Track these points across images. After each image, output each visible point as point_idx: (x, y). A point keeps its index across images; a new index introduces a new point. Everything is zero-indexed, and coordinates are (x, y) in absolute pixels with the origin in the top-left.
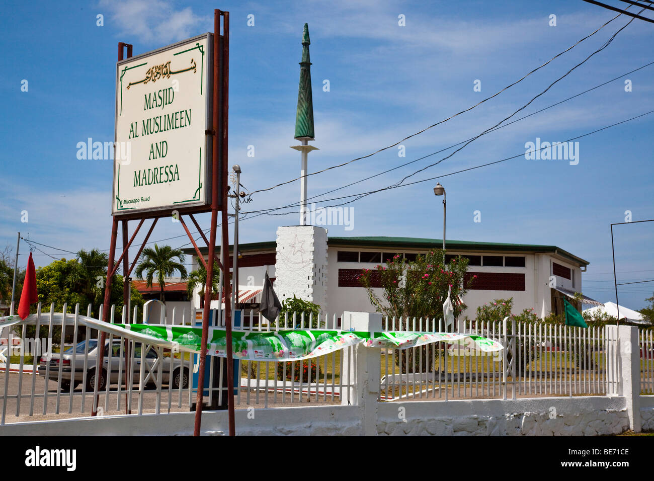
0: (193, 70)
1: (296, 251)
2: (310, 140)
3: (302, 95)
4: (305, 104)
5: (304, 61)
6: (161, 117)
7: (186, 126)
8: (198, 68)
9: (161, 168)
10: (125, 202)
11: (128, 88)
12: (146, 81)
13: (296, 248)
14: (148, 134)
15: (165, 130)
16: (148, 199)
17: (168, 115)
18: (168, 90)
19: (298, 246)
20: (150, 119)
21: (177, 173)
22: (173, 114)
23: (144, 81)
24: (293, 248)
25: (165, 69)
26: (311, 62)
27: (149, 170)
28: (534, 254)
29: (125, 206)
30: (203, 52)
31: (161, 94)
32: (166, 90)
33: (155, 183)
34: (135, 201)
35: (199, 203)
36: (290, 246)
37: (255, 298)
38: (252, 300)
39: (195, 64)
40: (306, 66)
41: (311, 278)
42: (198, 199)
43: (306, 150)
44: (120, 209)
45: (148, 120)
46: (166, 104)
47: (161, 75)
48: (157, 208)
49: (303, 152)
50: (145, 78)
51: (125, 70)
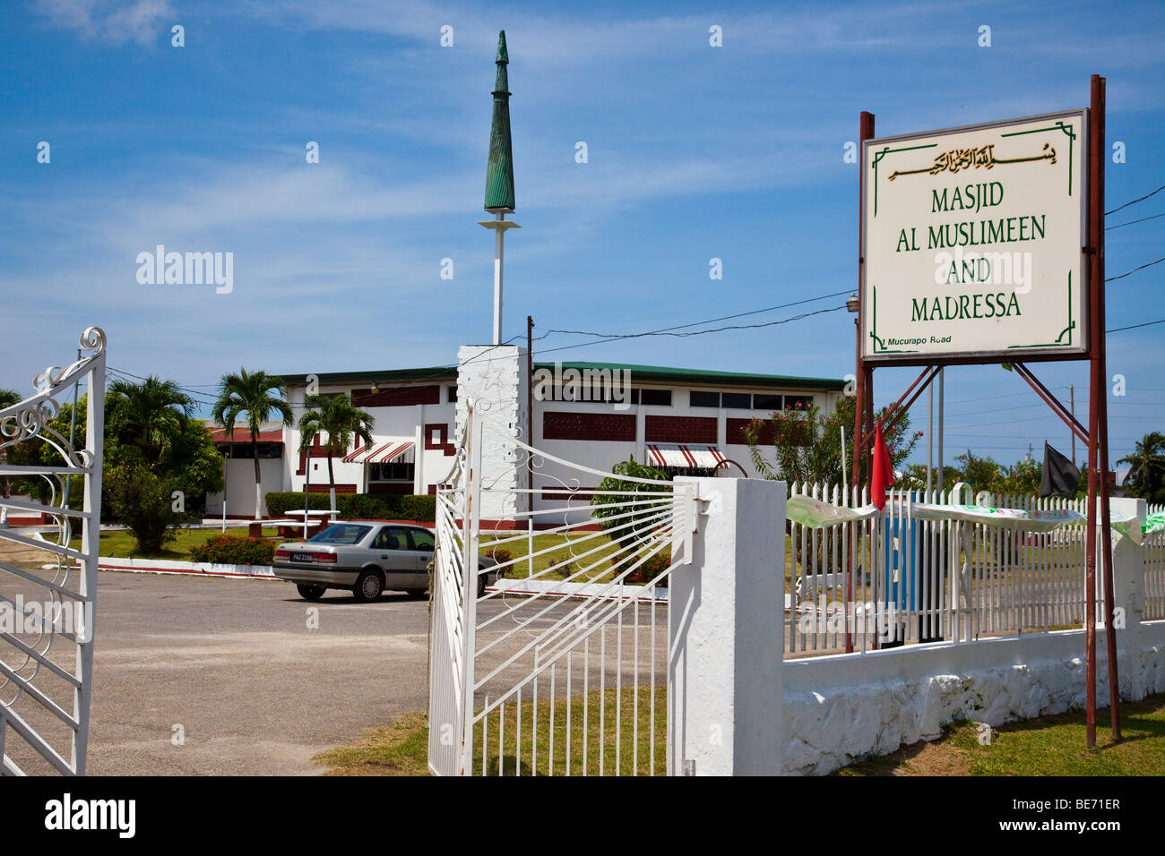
0: (1050, 160)
1: (489, 384)
2: (508, 212)
3: (498, 143)
4: (502, 157)
5: (499, 89)
6: (972, 224)
7: (1033, 238)
8: (1062, 156)
9: (975, 297)
10: (892, 342)
11: (892, 178)
12: (935, 171)
13: (491, 380)
14: (942, 246)
15: (983, 242)
16: (947, 340)
17: (990, 222)
18: (988, 187)
19: (493, 377)
20: (947, 226)
21: (1016, 304)
22: (1002, 221)
23: (931, 171)
24: (485, 380)
25: (981, 155)
26: (509, 91)
27: (948, 298)
28: (826, 392)
29: (891, 348)
30: (1072, 136)
31: (973, 191)
32: (985, 185)
33: (961, 317)
34: (916, 342)
35: (1071, 349)
36: (480, 375)
37: (403, 455)
38: (399, 458)
39: (1053, 150)
40: (502, 96)
41: (513, 426)
42: (1068, 342)
43: (501, 228)
44: (879, 352)
45: (942, 227)
46: (985, 205)
47: (972, 165)
48: (970, 353)
49: (498, 231)
50: (932, 165)
51: (884, 153)
